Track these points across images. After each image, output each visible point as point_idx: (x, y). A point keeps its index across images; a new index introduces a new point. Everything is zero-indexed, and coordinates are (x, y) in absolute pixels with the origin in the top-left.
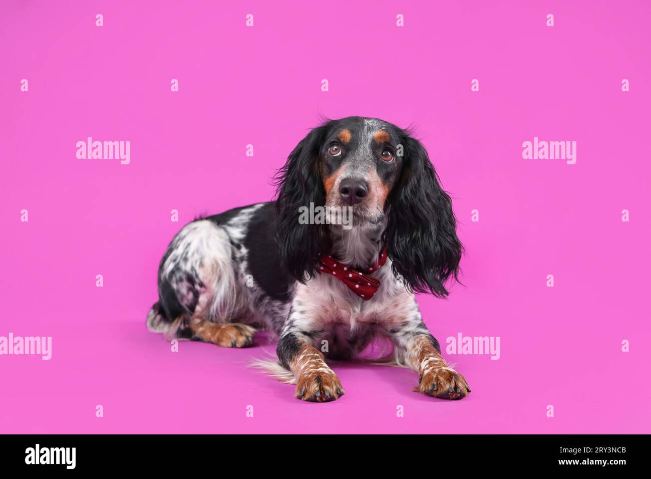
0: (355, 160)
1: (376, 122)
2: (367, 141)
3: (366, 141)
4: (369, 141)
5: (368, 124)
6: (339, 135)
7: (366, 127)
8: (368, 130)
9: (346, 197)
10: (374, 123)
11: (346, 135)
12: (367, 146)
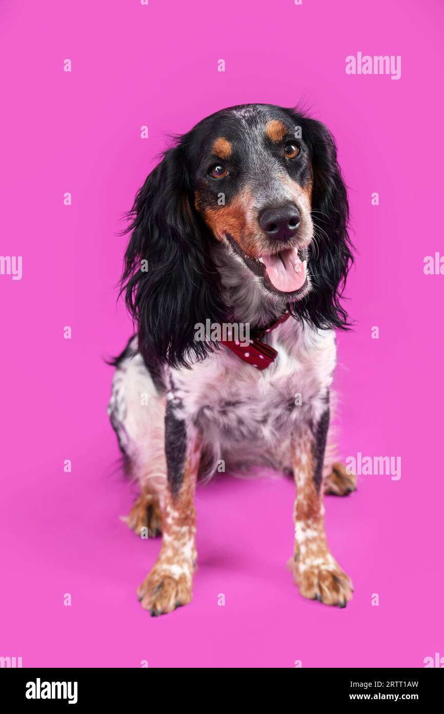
0: (255, 174)
1: (251, 110)
2: (257, 140)
3: (254, 140)
4: (260, 139)
5: (244, 117)
6: (213, 152)
7: (244, 122)
8: (249, 124)
9: (274, 234)
10: (250, 112)
11: (223, 146)
12: (259, 147)
